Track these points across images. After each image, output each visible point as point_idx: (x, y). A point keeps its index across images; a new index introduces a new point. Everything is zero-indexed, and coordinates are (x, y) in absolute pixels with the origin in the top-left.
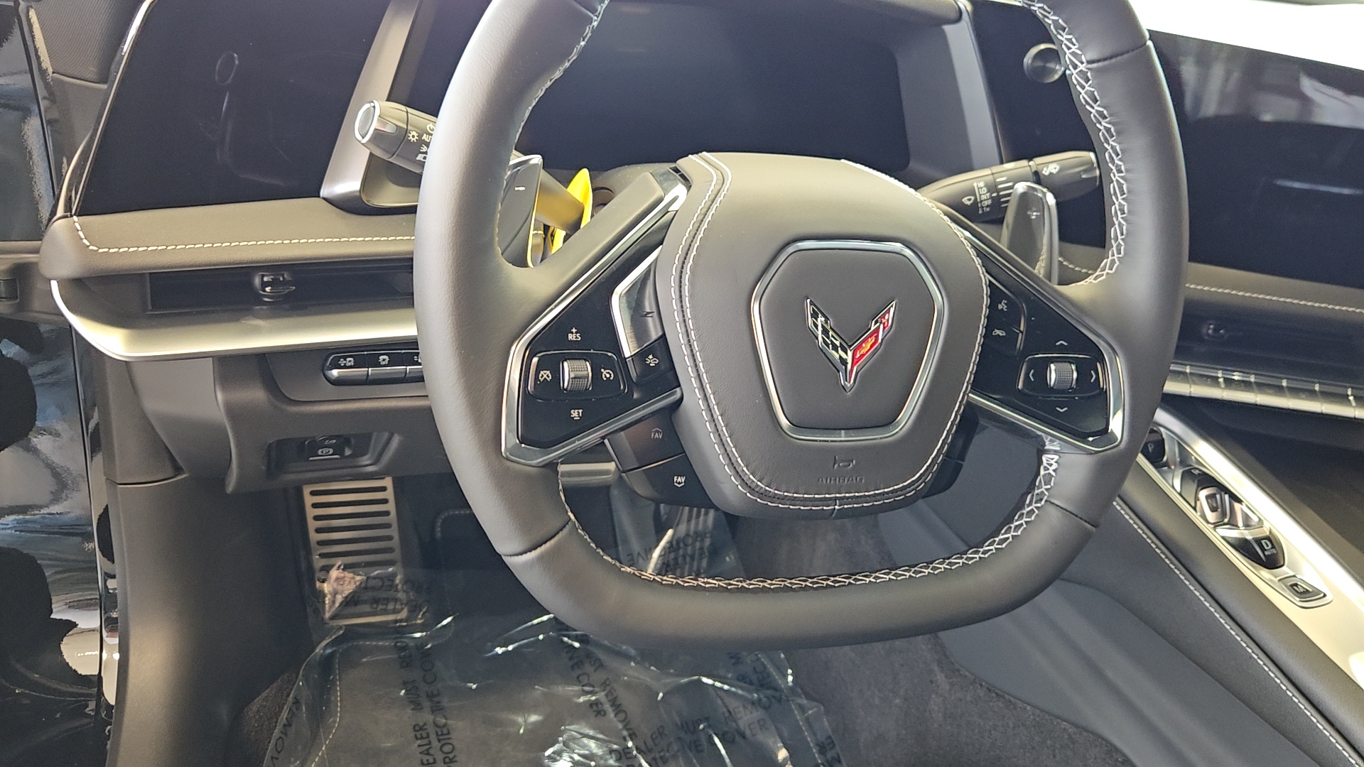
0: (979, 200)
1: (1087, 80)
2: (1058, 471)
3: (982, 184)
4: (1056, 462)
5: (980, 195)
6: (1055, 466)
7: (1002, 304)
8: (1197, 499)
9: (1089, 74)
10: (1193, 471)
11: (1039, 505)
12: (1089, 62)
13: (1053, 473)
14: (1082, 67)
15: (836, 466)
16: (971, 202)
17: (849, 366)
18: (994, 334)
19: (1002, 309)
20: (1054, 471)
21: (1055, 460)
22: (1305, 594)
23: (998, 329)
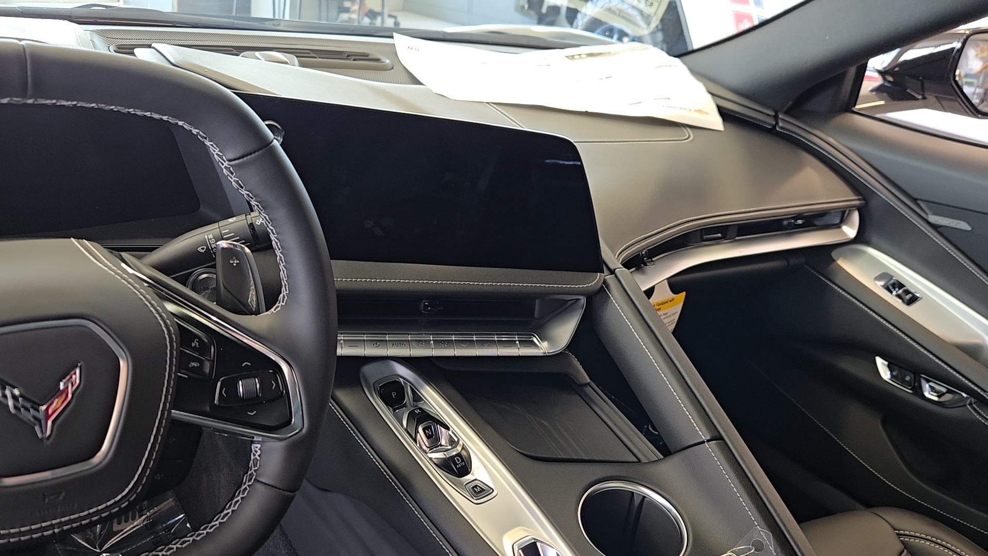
0: (210, 248)
1: (232, 174)
2: (261, 456)
3: (211, 236)
4: (259, 449)
5: (210, 245)
6: (259, 452)
7: (195, 342)
8: (417, 432)
9: (231, 169)
10: (415, 411)
11: (250, 483)
12: (230, 161)
13: (258, 458)
14: (226, 164)
15: (47, 500)
16: (205, 250)
17: (43, 422)
18: (190, 366)
19: (195, 346)
20: (259, 456)
21: (259, 448)
22: (479, 492)
23: (193, 362)
